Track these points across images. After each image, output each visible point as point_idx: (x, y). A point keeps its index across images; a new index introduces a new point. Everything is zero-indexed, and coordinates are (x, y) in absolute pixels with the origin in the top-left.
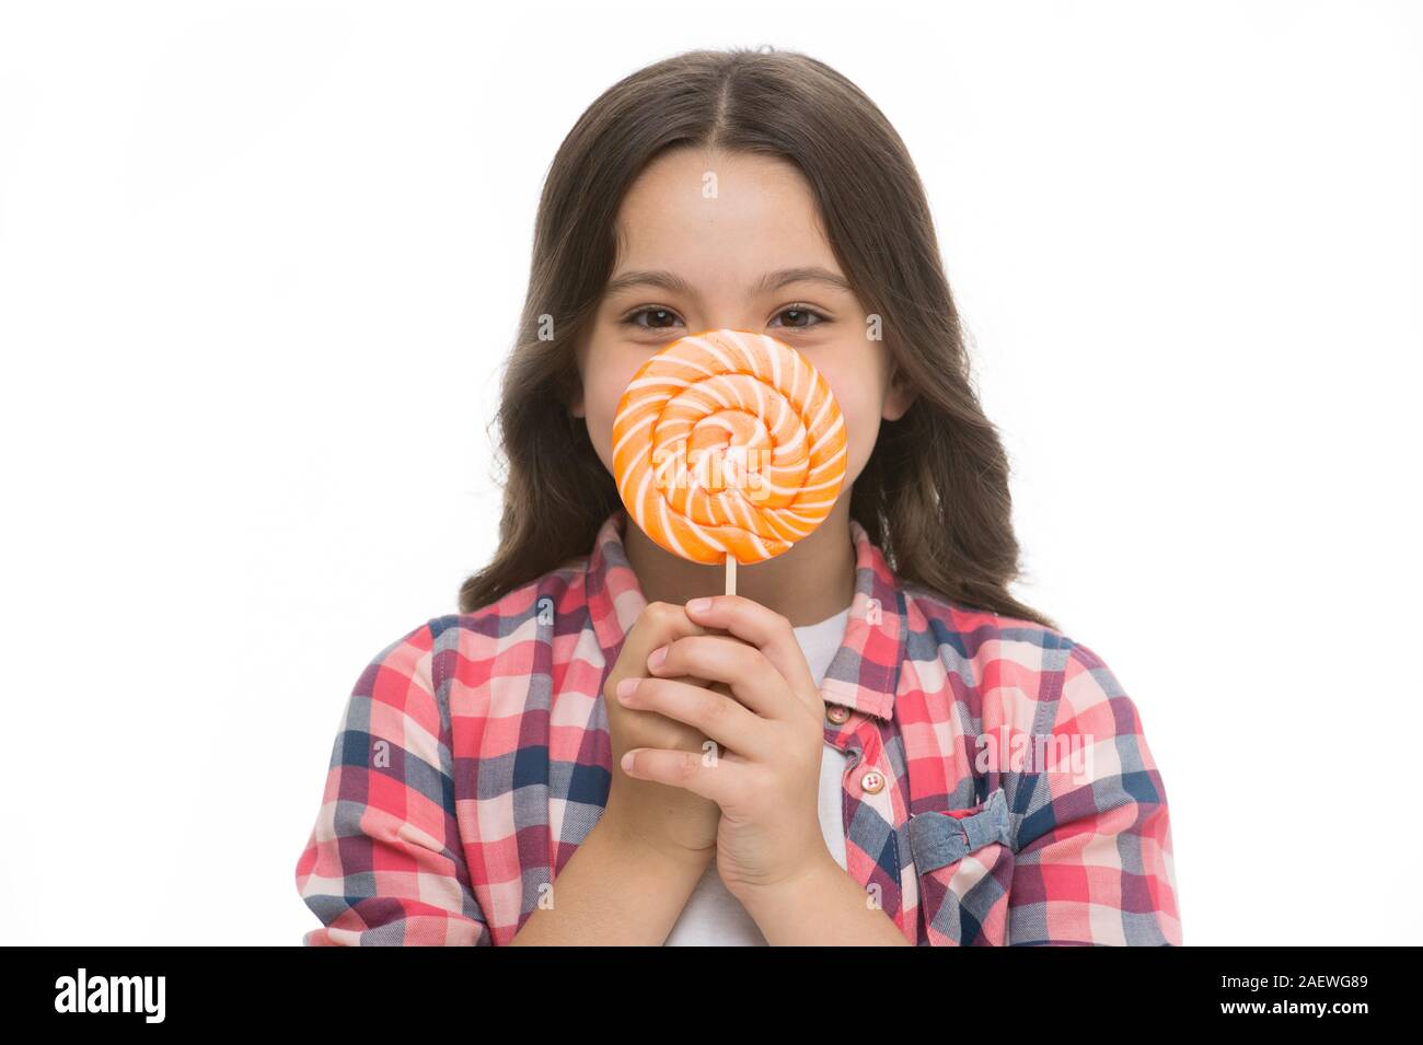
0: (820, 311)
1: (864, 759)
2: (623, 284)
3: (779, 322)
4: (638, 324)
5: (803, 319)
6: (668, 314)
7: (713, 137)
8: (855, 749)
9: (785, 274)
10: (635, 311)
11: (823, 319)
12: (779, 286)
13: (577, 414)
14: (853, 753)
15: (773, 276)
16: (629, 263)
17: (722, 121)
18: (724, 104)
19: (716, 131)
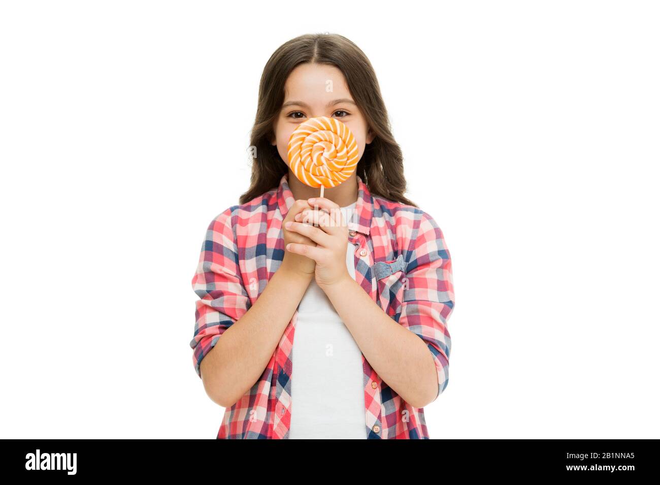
0: (347, 111)
1: (361, 246)
2: (287, 105)
3: (335, 115)
4: (292, 117)
5: (342, 114)
6: (301, 114)
7: (313, 60)
8: (358, 243)
9: (337, 101)
10: (291, 113)
11: (348, 114)
12: (335, 104)
13: (274, 144)
14: (358, 245)
15: (333, 102)
16: (289, 99)
17: (316, 55)
18: (316, 50)
19: (314, 58)
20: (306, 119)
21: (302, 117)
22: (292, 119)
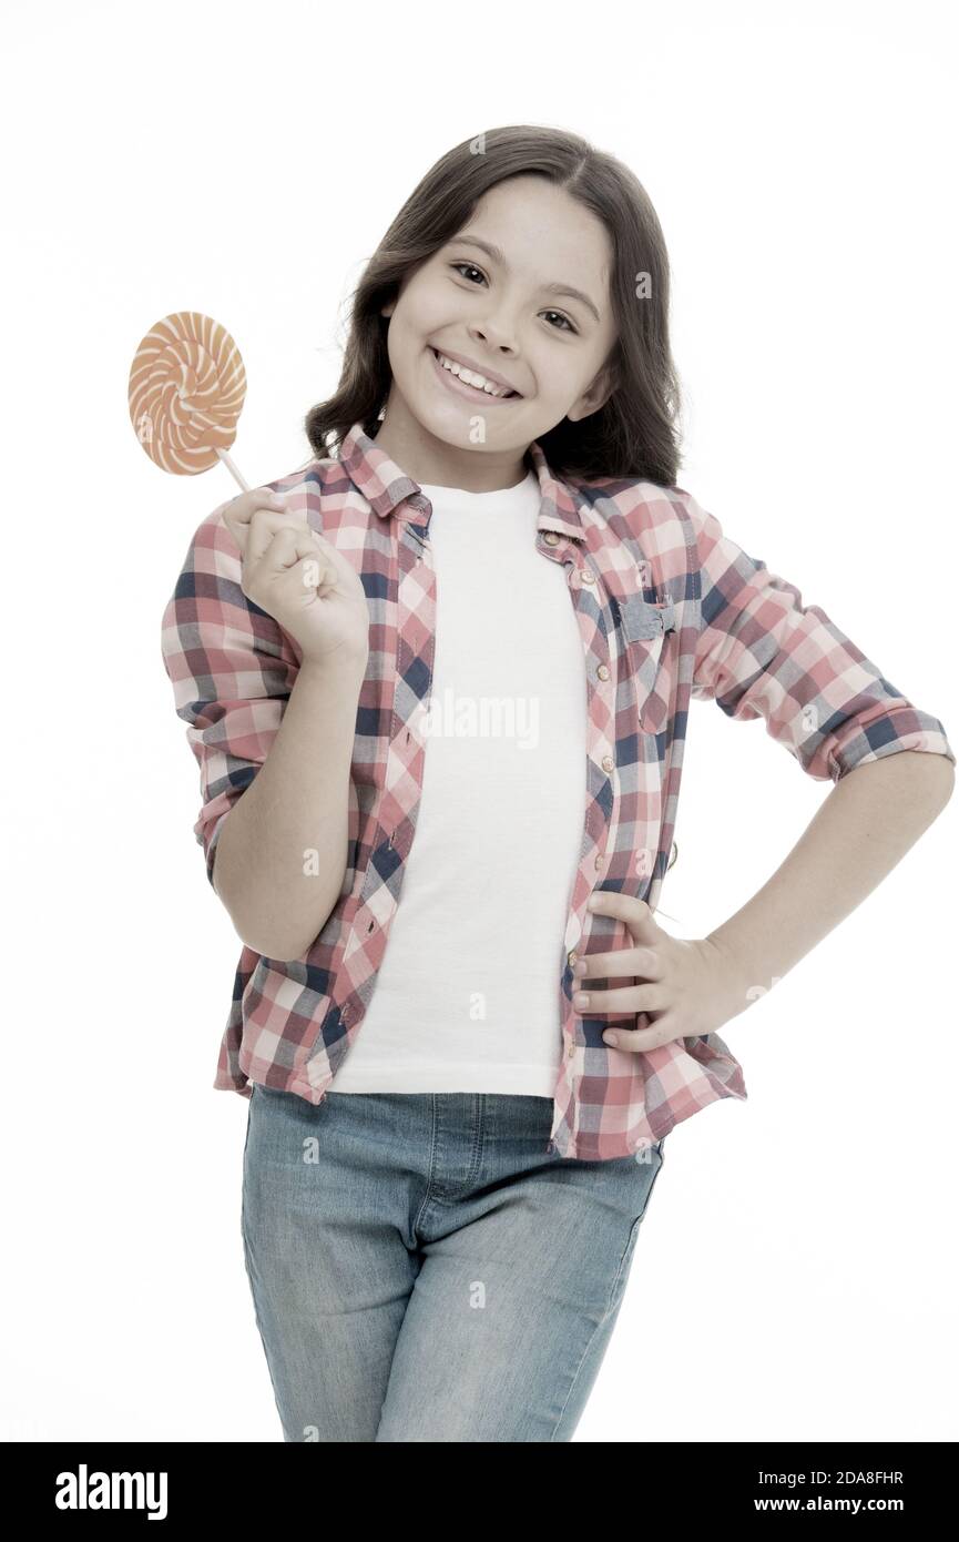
0: (575, 325)
2: (464, 242)
3: (544, 316)
4: (460, 272)
5: (559, 322)
6: (479, 273)
7: (566, 183)
9: (568, 289)
10: (463, 263)
11: (571, 329)
12: (560, 294)
13: (386, 313)
15: (559, 286)
16: (470, 231)
17: (575, 178)
18: (580, 169)
19: (569, 181)
20: (484, 290)
21: (479, 282)
22: (457, 276)
